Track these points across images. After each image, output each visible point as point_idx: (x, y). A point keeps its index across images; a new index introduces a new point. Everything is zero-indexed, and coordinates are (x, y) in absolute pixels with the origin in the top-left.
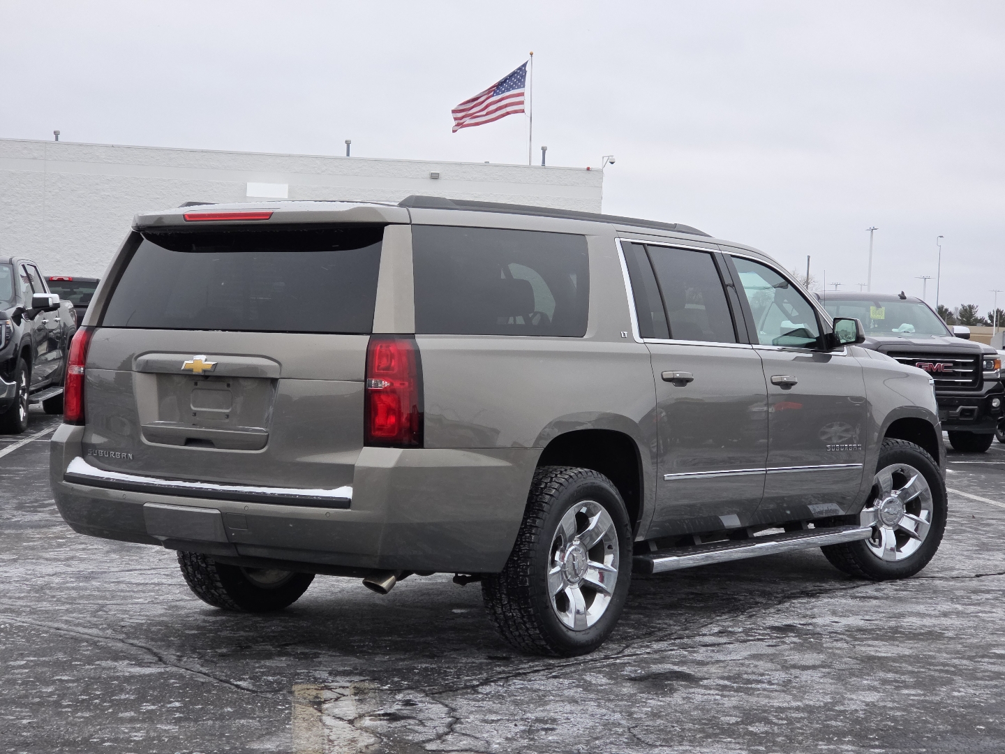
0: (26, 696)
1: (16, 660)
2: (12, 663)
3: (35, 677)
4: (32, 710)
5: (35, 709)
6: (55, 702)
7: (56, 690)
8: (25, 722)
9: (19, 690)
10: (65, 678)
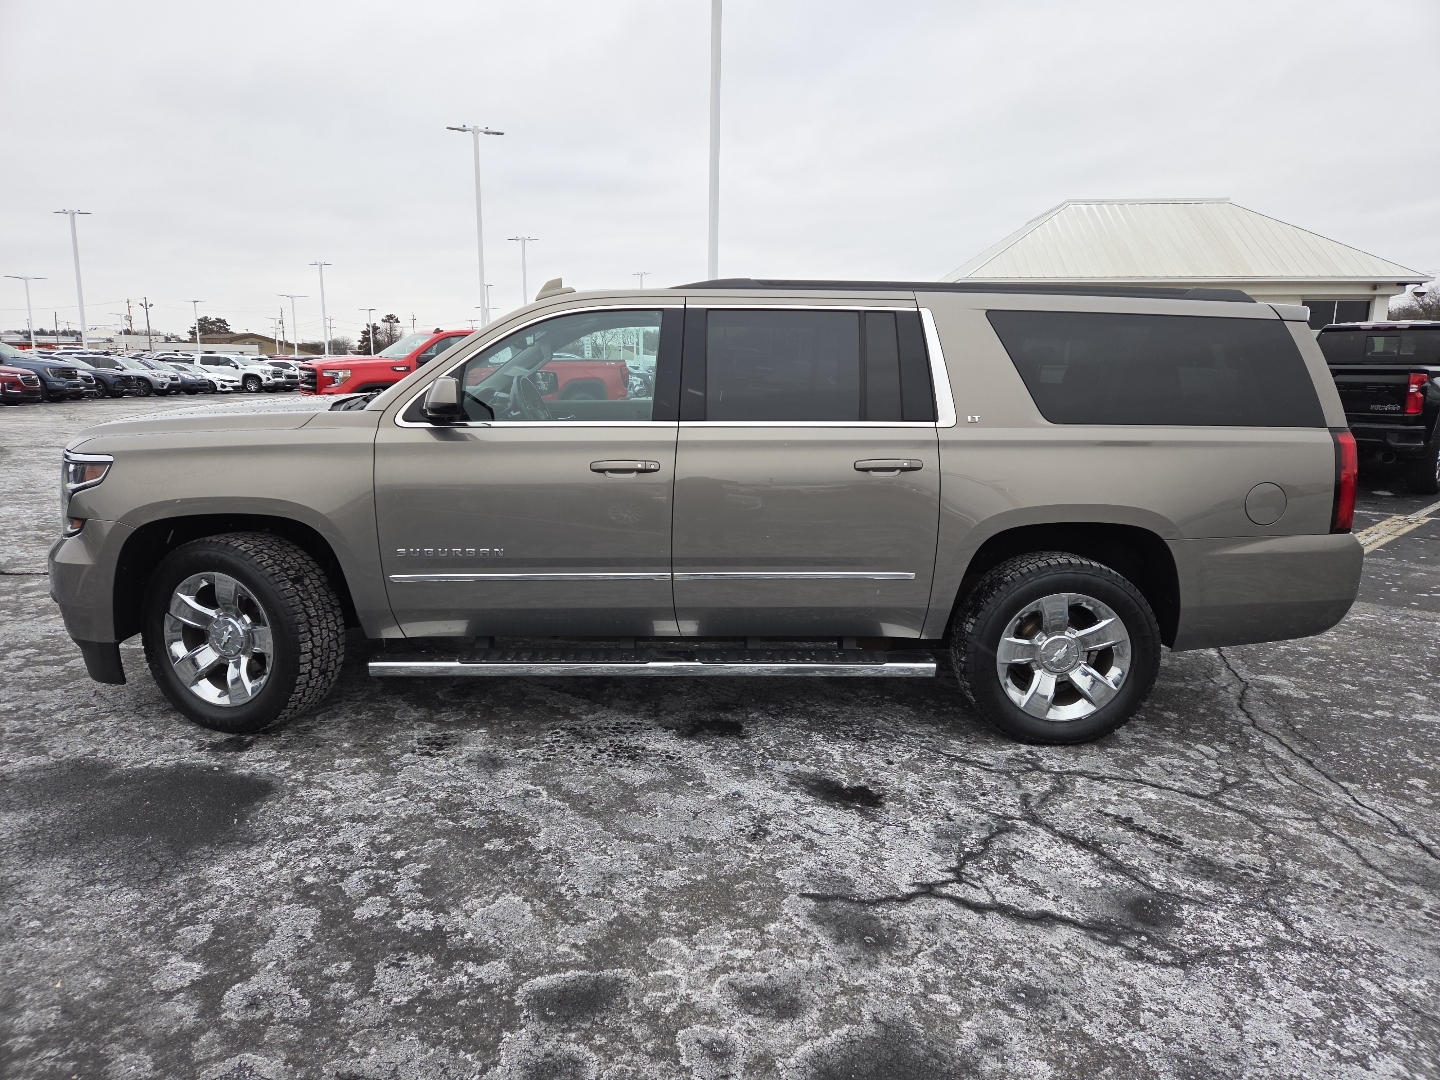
0: (1389, 676)
1: (1382, 718)
2: (1388, 715)
3: (1374, 692)
4: (1389, 663)
5: (1388, 664)
6: (1370, 666)
7: (1362, 677)
8: (1399, 656)
9: (1392, 683)
10: (1348, 686)
